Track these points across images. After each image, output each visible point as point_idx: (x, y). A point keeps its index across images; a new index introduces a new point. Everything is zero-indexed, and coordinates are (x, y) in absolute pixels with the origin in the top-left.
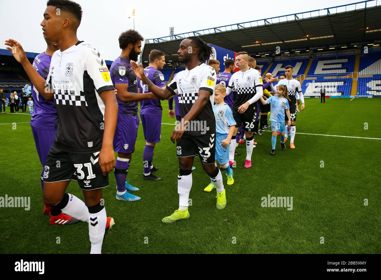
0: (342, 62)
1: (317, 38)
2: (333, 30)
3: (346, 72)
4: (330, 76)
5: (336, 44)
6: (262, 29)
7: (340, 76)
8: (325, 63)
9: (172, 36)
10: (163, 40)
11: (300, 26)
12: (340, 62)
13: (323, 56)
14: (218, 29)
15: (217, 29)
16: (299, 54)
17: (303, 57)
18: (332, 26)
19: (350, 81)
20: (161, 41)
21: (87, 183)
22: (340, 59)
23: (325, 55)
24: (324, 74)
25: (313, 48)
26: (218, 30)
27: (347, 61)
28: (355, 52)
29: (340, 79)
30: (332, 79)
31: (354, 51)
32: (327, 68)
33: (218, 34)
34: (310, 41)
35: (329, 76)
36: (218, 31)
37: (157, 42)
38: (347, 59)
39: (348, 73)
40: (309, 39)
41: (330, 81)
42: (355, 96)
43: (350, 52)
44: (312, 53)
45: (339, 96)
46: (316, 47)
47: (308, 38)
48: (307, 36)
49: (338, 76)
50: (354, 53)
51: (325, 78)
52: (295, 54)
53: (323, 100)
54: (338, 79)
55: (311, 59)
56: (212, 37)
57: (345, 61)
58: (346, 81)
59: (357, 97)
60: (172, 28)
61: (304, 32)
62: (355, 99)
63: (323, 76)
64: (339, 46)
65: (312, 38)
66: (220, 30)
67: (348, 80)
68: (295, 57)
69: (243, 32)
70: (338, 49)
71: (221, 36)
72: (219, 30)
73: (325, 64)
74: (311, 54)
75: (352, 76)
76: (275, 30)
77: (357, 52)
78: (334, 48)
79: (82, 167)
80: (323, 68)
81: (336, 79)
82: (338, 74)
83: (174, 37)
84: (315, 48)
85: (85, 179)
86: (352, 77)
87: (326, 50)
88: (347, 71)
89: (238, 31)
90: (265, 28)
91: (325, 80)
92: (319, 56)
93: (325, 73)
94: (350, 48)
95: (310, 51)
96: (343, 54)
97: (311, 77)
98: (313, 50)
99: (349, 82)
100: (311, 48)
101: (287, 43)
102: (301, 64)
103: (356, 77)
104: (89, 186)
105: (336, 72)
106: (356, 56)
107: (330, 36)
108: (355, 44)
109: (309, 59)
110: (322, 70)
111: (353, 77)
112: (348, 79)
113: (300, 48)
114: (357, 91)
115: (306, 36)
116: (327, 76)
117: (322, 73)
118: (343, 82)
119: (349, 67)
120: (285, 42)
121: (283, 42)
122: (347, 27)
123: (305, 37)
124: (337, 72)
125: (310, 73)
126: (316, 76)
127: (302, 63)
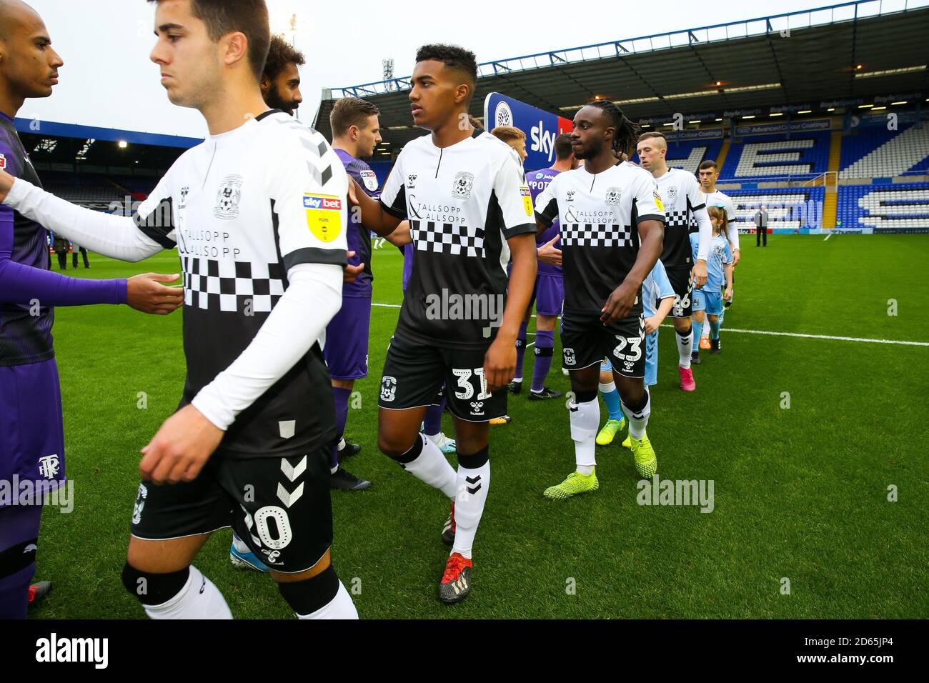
0: (799, 147)
1: (741, 89)
2: (780, 71)
3: (810, 172)
4: (773, 180)
5: (786, 105)
6: (609, 65)
7: (795, 180)
8: (760, 149)
9: (390, 80)
10: (367, 91)
11: (700, 60)
12: (795, 147)
13: (755, 133)
14: (503, 64)
15: (499, 65)
16: (697, 128)
17: (708, 134)
18: (776, 61)
19: (819, 193)
20: (361, 93)
21: (477, 408)
22: (794, 140)
23: (759, 130)
24: (758, 177)
25: (732, 114)
26: (503, 67)
27: (811, 146)
28: (829, 124)
29: (797, 189)
30: (778, 189)
31: (828, 121)
32: (765, 161)
33: (502, 76)
34: (723, 95)
35: (769, 181)
36: (501, 71)
37: (353, 96)
38: (812, 141)
39: (814, 175)
40: (721, 91)
41: (774, 192)
42: (833, 229)
43: (818, 125)
44: (729, 127)
45: (796, 231)
46: (739, 110)
47: (720, 89)
48: (718, 84)
49: (791, 180)
50: (829, 126)
51: (761, 186)
52: (688, 128)
53: (761, 240)
54: (792, 189)
55: (727, 141)
56: (487, 86)
57: (807, 146)
58: (809, 194)
59: (837, 233)
60: (388, 62)
61: (710, 74)
62: (834, 236)
63: (756, 181)
64: (792, 109)
65: (729, 88)
66: (507, 68)
67: (815, 191)
68: (688, 135)
69: (564, 73)
70: (791, 117)
71: (510, 82)
72: (505, 68)
73: (759, 153)
74: (726, 127)
75: (825, 181)
76: (643, 69)
77: (835, 123)
78: (781, 114)
79: (470, 375)
80: (757, 161)
81: (787, 189)
82: (791, 176)
83: (393, 83)
84: (737, 113)
85: (474, 399)
86: (825, 184)
87: (763, 118)
88: (812, 169)
89: (552, 69)
90: (617, 64)
91: (761, 190)
92: (746, 133)
93: (760, 174)
94: (819, 113)
95: (725, 120)
96: (801, 128)
97: (728, 182)
98: (731, 119)
99: (817, 195)
100: (726, 114)
101: (670, 100)
102: (703, 152)
103: (834, 183)
104: (480, 414)
105: (786, 173)
106: (833, 133)
107: (772, 85)
108: (831, 105)
109: (722, 140)
110: (754, 167)
111: (827, 183)
112: (815, 188)
113: (702, 113)
114: (837, 217)
115: (715, 83)
116: (765, 181)
117: (752, 174)
118: (804, 196)
119: (817, 160)
120: (666, 97)
121: (661, 98)
122: (812, 63)
123: (713, 85)
124: (790, 172)
125: (724, 175)
126: (739, 182)
127: (705, 148)
